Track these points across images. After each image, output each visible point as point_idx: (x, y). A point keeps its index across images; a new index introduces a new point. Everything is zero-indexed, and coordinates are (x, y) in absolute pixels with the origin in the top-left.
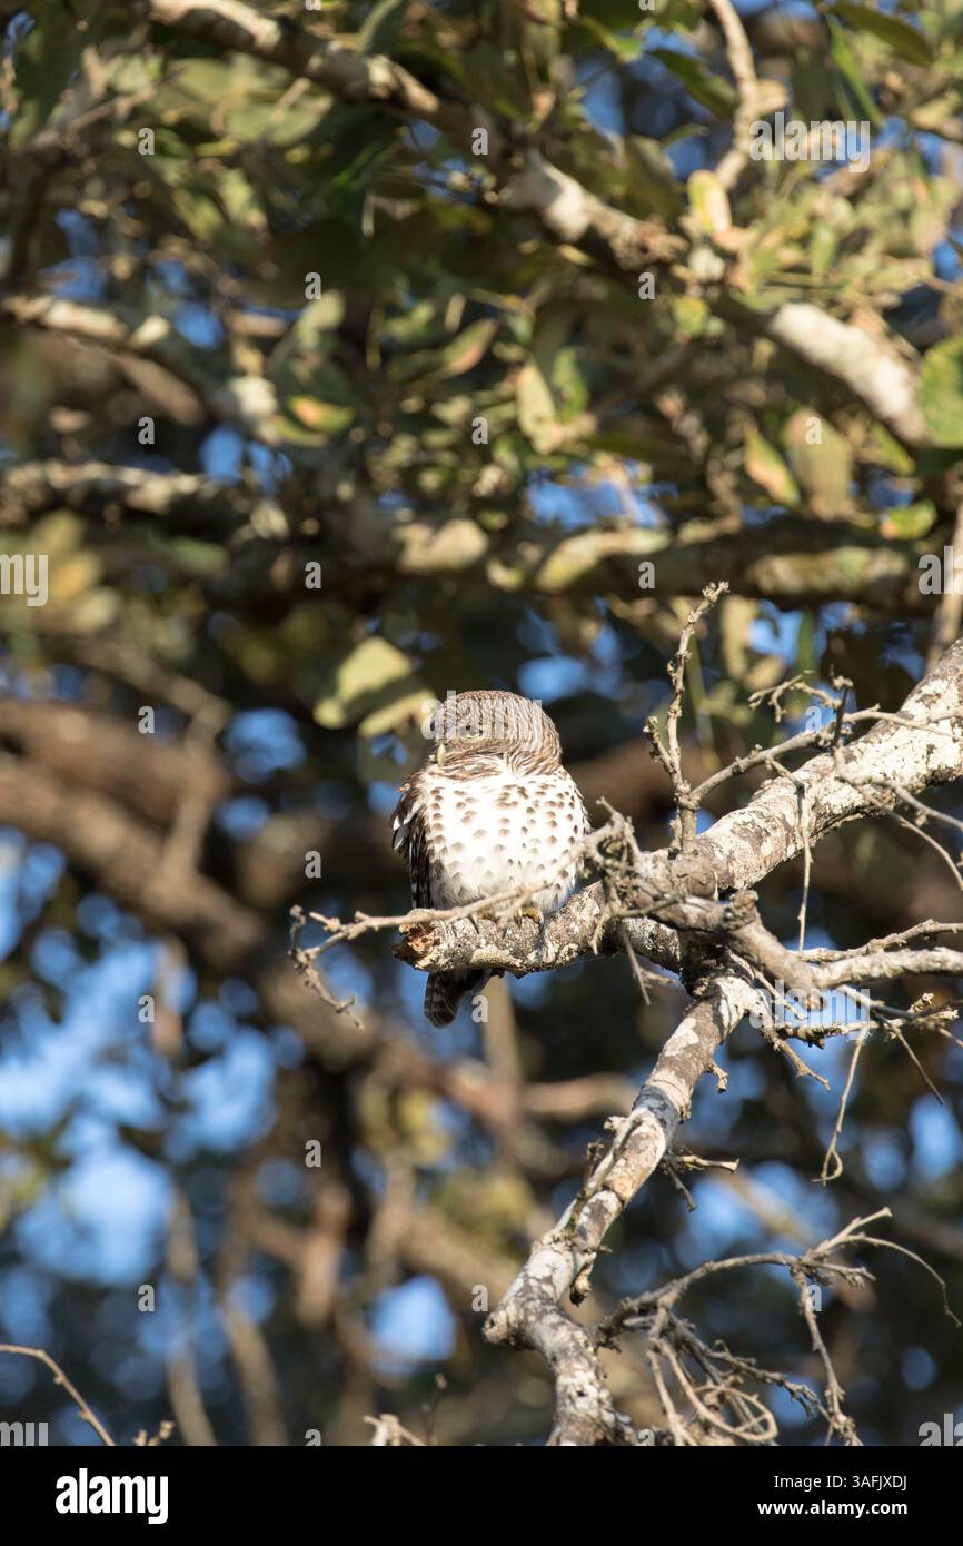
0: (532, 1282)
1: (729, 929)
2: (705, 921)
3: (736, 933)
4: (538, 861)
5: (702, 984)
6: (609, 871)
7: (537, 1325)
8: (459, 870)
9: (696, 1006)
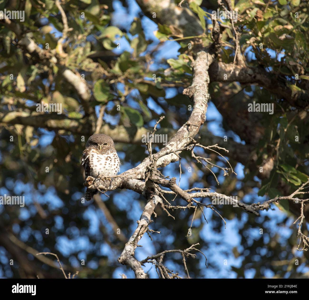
0: (127, 251)
1: (170, 185)
2: (165, 183)
3: (172, 185)
4: (111, 169)
5: (151, 196)
6: (153, 171)
7: (130, 260)
8: (96, 170)
9: (150, 200)
